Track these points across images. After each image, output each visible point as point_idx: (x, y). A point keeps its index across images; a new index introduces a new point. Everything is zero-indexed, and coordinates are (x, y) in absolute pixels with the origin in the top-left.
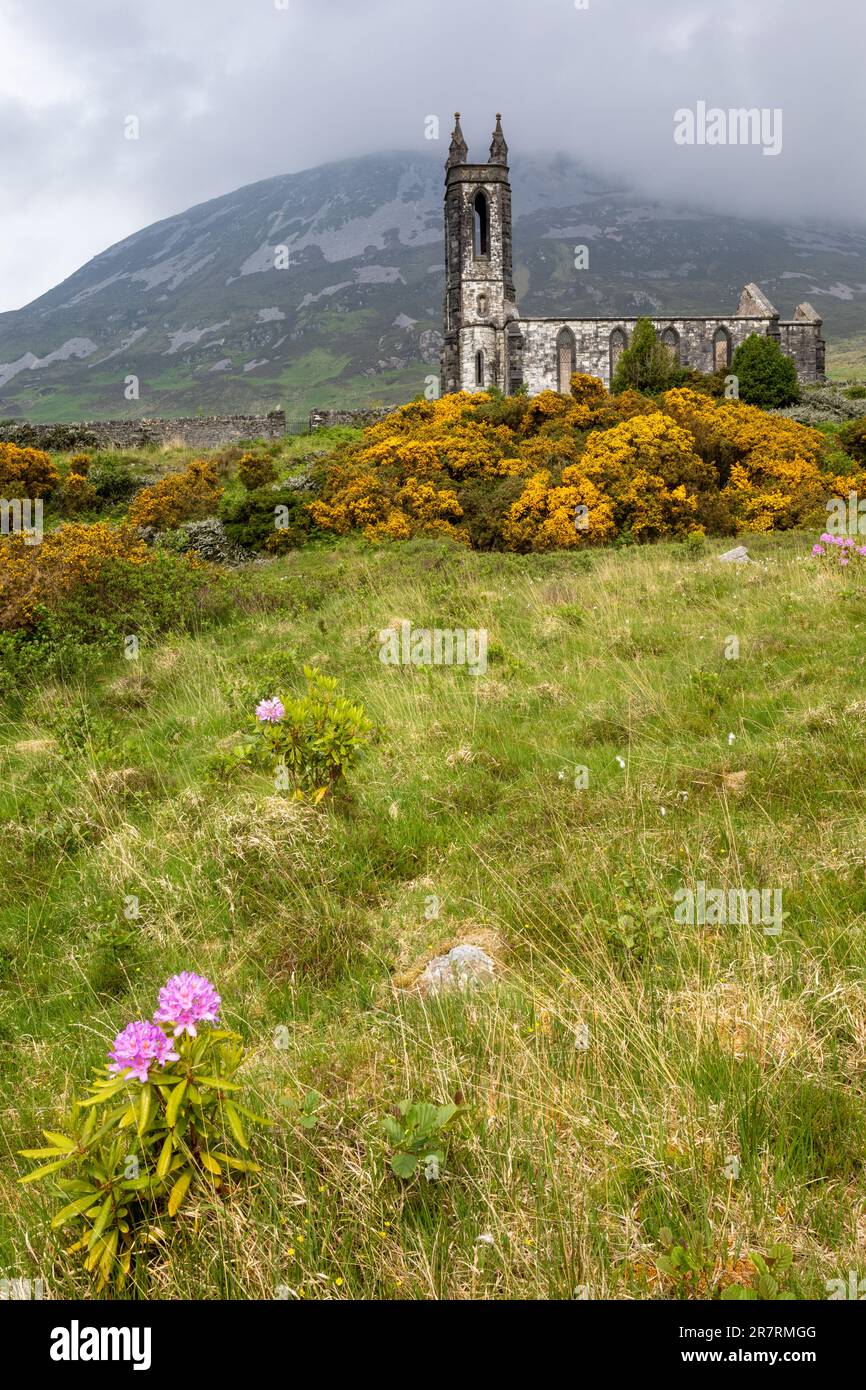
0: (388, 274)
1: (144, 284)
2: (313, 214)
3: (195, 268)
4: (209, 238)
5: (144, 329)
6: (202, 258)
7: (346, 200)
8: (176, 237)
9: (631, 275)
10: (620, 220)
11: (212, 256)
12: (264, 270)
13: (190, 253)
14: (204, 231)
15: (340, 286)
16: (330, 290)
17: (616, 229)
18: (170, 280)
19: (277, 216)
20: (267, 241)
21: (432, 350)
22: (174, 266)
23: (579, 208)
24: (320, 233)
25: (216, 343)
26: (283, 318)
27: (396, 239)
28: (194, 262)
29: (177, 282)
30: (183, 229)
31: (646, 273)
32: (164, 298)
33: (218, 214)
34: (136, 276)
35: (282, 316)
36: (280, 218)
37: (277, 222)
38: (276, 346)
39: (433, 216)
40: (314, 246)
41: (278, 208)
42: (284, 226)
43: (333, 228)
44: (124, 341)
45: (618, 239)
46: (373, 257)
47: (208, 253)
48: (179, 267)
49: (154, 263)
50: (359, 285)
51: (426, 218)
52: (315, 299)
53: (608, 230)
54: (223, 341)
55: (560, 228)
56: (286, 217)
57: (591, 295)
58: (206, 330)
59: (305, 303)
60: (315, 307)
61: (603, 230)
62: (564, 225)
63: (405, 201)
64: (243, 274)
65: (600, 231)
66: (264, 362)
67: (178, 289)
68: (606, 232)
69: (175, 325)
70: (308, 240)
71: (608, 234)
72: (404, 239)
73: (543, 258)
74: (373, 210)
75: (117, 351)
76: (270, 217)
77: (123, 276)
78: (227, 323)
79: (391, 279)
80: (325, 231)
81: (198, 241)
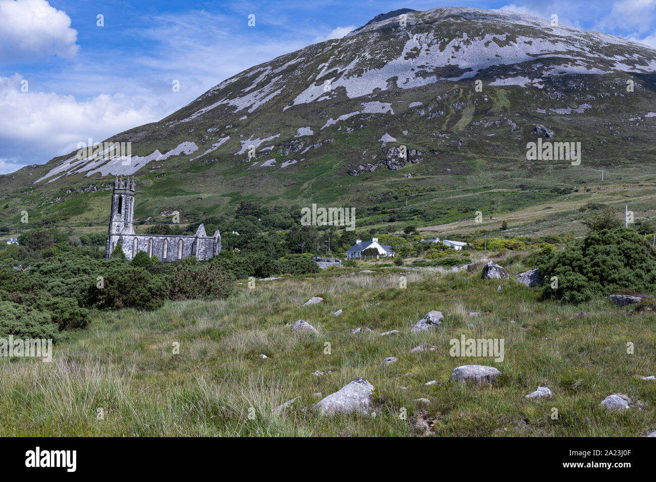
0: (383, 108)
1: (235, 107)
2: (346, 66)
3: (267, 99)
4: (280, 79)
5: (228, 138)
6: (274, 92)
7: (369, 57)
8: (261, 78)
9: (544, 111)
10: (545, 74)
11: (279, 91)
12: (308, 102)
13: (267, 89)
14: (278, 75)
15: (352, 114)
16: (344, 117)
17: (541, 80)
18: (251, 106)
19: (324, 66)
20: (315, 83)
21: (394, 160)
22: (256, 96)
23: (519, 65)
24: (348, 78)
25: (268, 148)
26: (312, 134)
27: (395, 84)
28: (267, 95)
29: (254, 108)
30: (267, 73)
31: (554, 111)
32: (245, 117)
33: (290, 63)
34: (232, 102)
35: (311, 133)
36: (326, 68)
37: (324, 70)
38: (304, 152)
39: (422, 69)
40: (342, 87)
41: (325, 61)
42: (327, 73)
43: (357, 75)
44: (215, 145)
45: (541, 87)
46: (378, 95)
47: (277, 90)
48: (258, 98)
49: (245, 94)
50: (362, 114)
51: (417, 70)
52: (334, 122)
53: (536, 80)
54: (273, 147)
55: (504, 79)
56: (329, 68)
57: (510, 126)
58: (264, 140)
59: (327, 125)
60: (334, 128)
61: (532, 80)
62: (507, 76)
63: (406, 58)
64: (295, 104)
65: (530, 81)
66: (295, 162)
67: (255, 112)
68: (533, 82)
69: (247, 136)
70: (341, 82)
71: (535, 83)
72: (399, 83)
73: (486, 99)
74: (386, 63)
75: (209, 151)
76: (320, 67)
77: (225, 102)
78: (278, 136)
79: (385, 111)
80: (351, 77)
81: (274, 80)
